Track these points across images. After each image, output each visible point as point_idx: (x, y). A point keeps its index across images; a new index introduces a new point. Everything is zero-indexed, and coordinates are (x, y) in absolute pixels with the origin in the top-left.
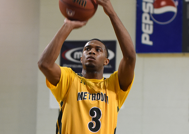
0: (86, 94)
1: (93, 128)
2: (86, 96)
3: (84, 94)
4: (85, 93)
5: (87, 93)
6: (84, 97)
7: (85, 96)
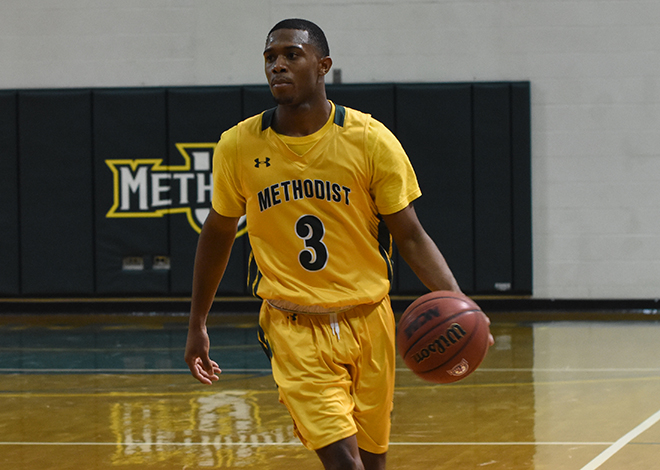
0: (276, 190)
1: (311, 262)
2: (278, 193)
3: (273, 191)
4: (273, 188)
5: (277, 186)
6: (274, 199)
7: (274, 194)
